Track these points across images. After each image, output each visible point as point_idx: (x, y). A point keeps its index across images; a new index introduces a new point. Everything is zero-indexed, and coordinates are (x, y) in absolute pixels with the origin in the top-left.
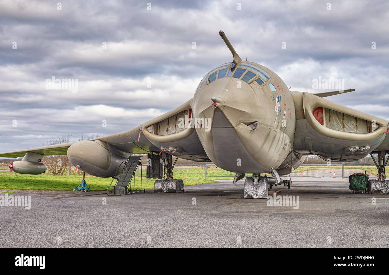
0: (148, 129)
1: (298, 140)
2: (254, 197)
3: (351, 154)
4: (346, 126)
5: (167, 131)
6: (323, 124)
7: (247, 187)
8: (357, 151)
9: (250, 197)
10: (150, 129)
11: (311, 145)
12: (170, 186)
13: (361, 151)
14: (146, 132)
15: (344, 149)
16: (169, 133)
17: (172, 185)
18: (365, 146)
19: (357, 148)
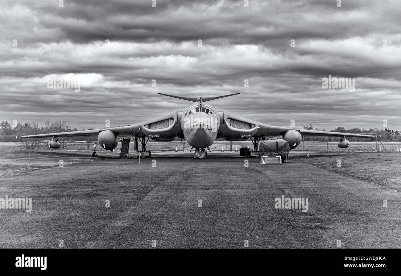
0: (145, 126)
1: (219, 132)
2: (200, 158)
3: (242, 138)
4: (240, 126)
5: (156, 127)
6: (230, 126)
7: (196, 154)
8: (245, 137)
9: (198, 158)
10: (147, 126)
11: (224, 134)
12: (146, 154)
13: (247, 137)
14: (144, 128)
15: (239, 136)
16: (157, 128)
17: (147, 154)
18: (248, 135)
19: (245, 135)
